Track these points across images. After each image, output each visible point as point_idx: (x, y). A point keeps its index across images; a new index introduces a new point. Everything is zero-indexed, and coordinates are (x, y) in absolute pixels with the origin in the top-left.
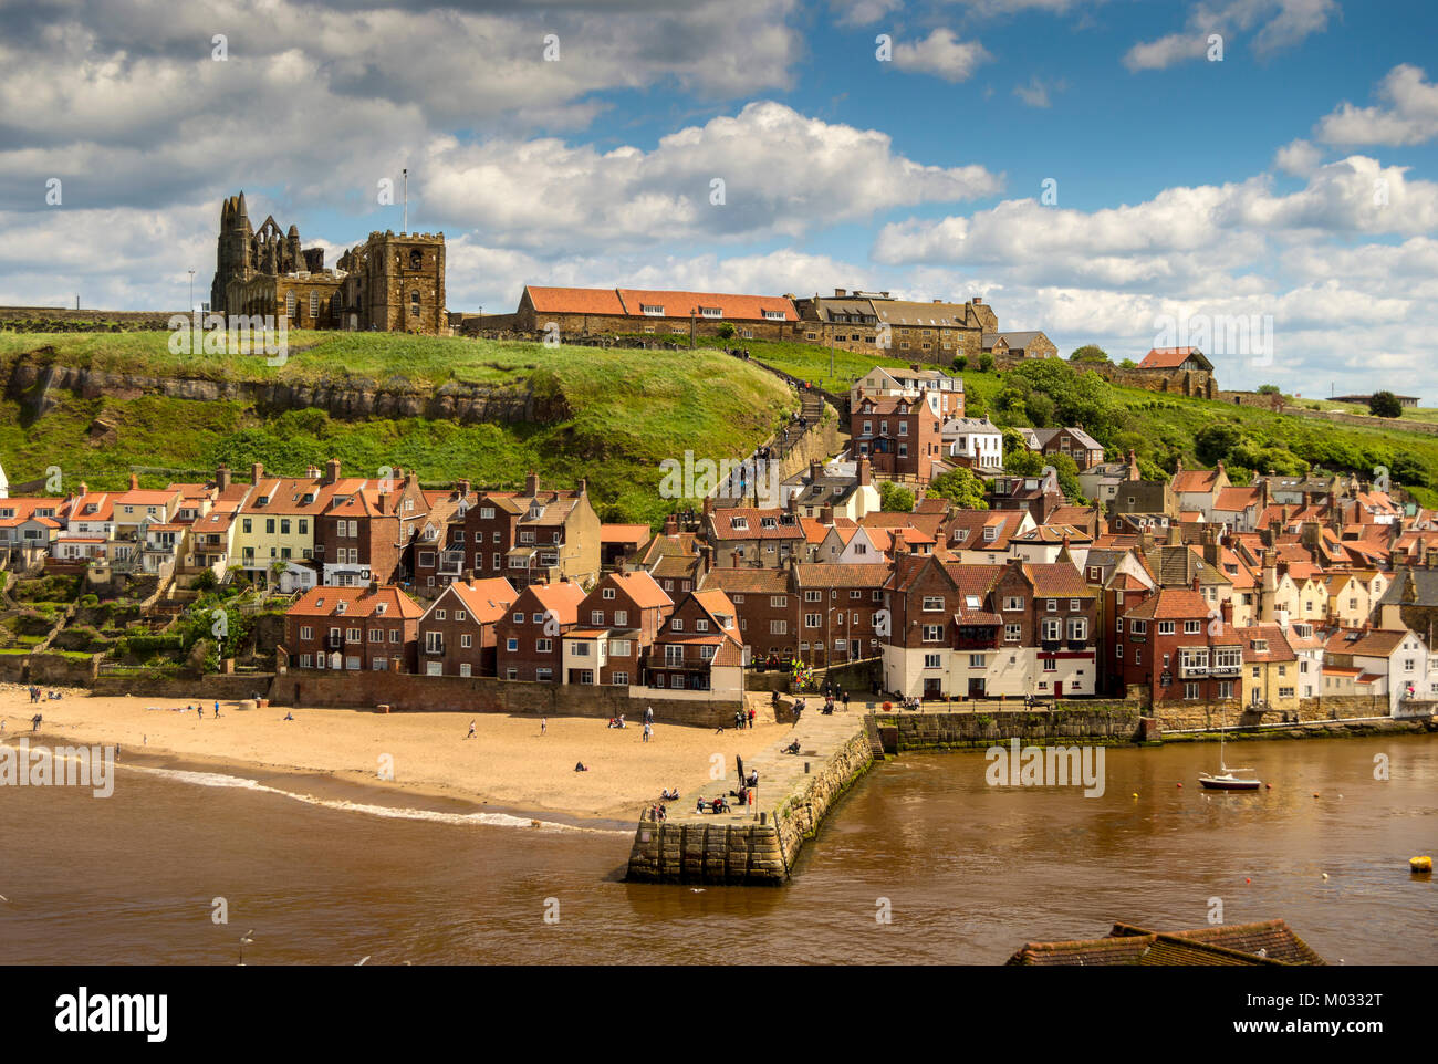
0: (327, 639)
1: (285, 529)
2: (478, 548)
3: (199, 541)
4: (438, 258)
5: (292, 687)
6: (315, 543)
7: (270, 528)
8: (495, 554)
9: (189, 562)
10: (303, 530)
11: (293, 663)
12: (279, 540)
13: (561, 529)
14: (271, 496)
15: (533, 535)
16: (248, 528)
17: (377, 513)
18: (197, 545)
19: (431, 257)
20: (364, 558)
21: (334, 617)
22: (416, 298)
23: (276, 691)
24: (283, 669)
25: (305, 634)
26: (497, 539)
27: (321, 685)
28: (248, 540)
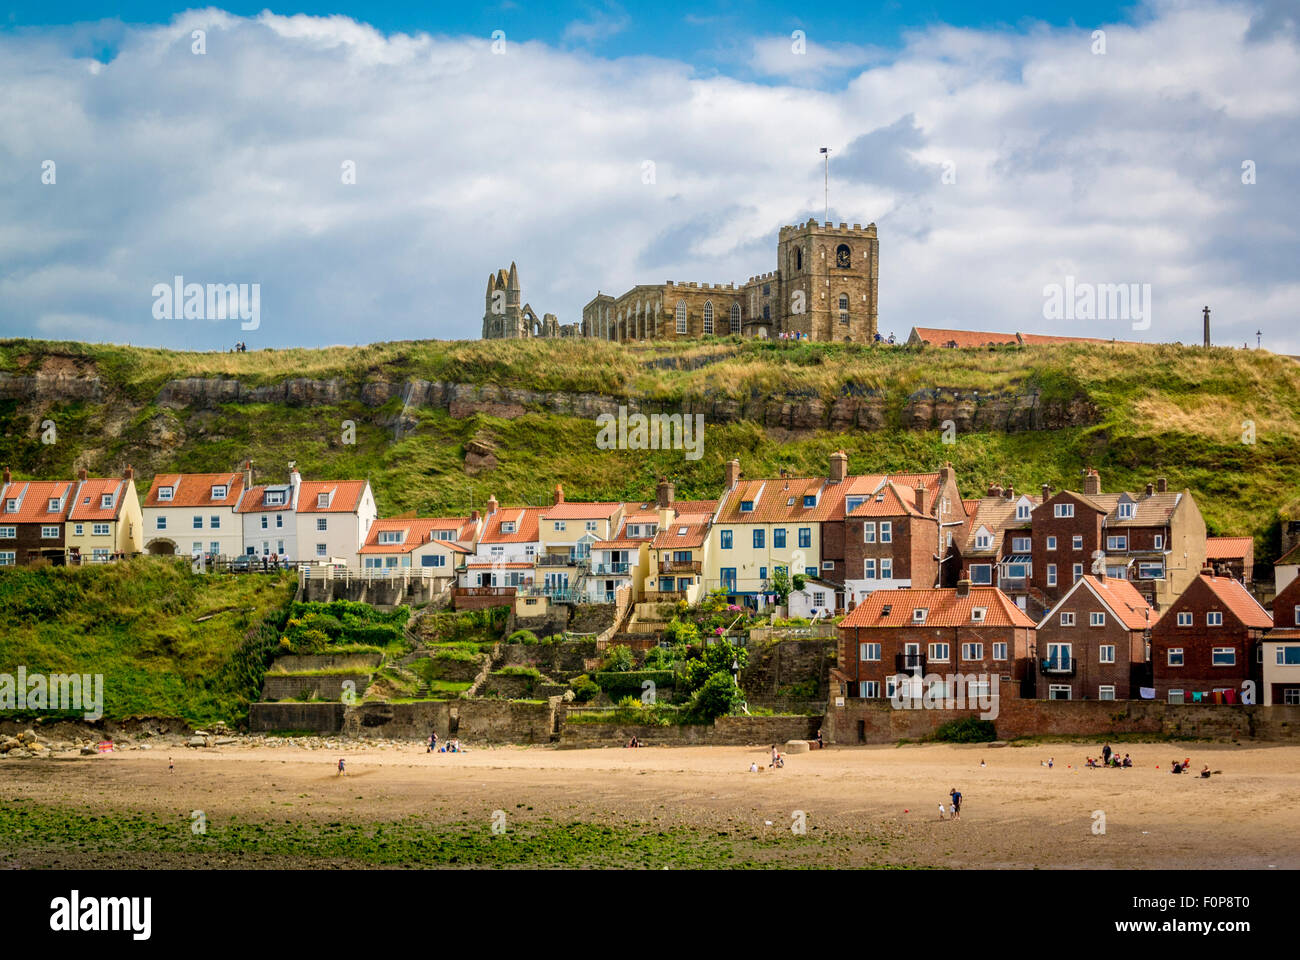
0: (900, 658)
1: (780, 542)
2: (1052, 557)
3: (663, 559)
4: (870, 256)
5: (854, 725)
6: (823, 558)
7: (759, 540)
8: (1075, 565)
9: (652, 586)
10: (805, 542)
11: (852, 692)
12: (770, 556)
13: (1165, 529)
14: (756, 501)
15: (1125, 539)
16: (727, 543)
17: (914, 512)
18: (661, 564)
19: (863, 253)
20: (902, 570)
21: (911, 629)
22: (844, 304)
23: (829, 730)
24: (840, 701)
25: (868, 653)
26: (1078, 544)
27: (894, 718)
28: (727, 559)
